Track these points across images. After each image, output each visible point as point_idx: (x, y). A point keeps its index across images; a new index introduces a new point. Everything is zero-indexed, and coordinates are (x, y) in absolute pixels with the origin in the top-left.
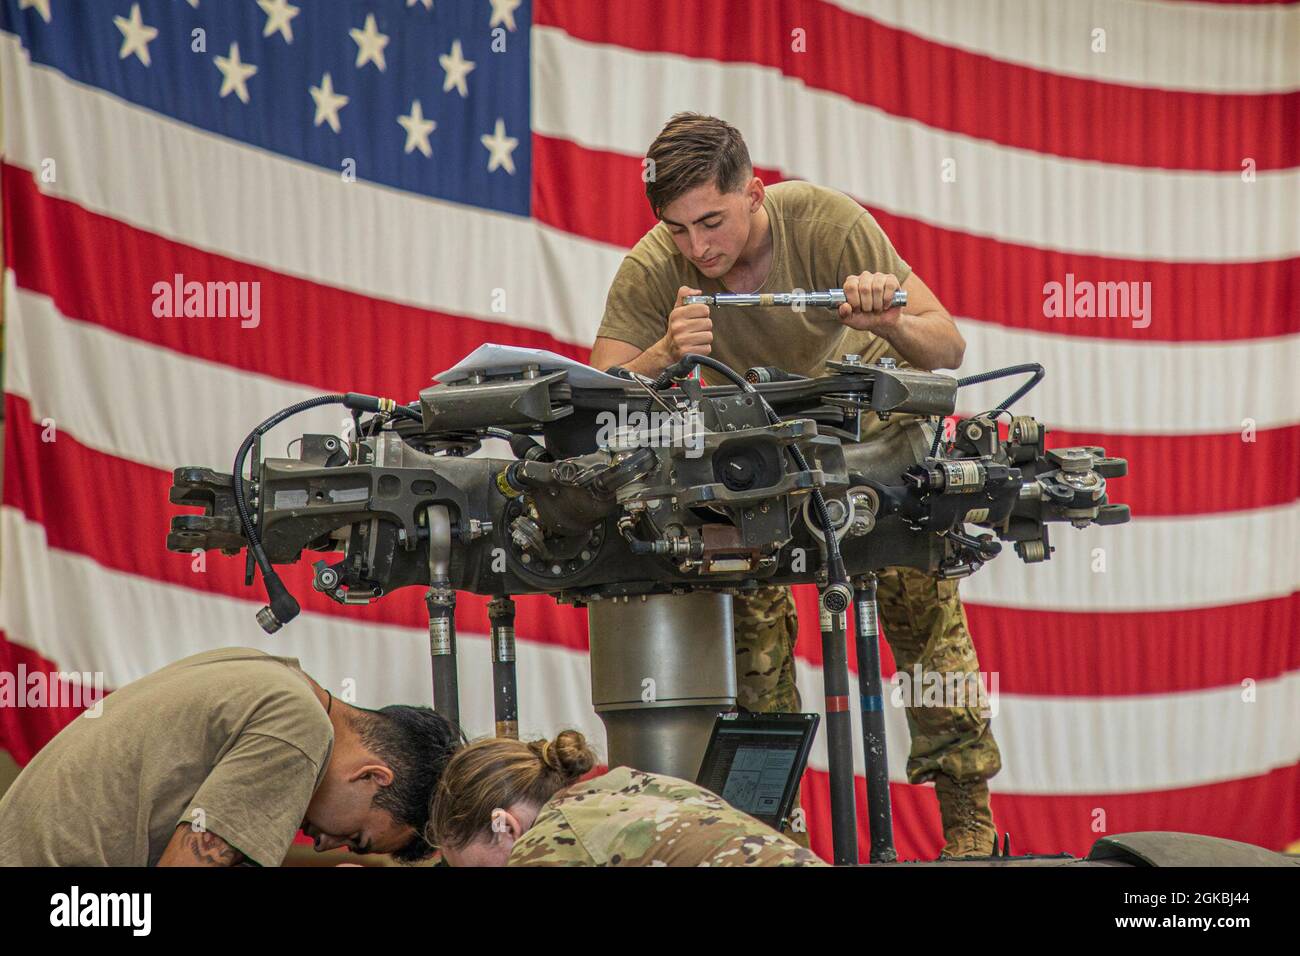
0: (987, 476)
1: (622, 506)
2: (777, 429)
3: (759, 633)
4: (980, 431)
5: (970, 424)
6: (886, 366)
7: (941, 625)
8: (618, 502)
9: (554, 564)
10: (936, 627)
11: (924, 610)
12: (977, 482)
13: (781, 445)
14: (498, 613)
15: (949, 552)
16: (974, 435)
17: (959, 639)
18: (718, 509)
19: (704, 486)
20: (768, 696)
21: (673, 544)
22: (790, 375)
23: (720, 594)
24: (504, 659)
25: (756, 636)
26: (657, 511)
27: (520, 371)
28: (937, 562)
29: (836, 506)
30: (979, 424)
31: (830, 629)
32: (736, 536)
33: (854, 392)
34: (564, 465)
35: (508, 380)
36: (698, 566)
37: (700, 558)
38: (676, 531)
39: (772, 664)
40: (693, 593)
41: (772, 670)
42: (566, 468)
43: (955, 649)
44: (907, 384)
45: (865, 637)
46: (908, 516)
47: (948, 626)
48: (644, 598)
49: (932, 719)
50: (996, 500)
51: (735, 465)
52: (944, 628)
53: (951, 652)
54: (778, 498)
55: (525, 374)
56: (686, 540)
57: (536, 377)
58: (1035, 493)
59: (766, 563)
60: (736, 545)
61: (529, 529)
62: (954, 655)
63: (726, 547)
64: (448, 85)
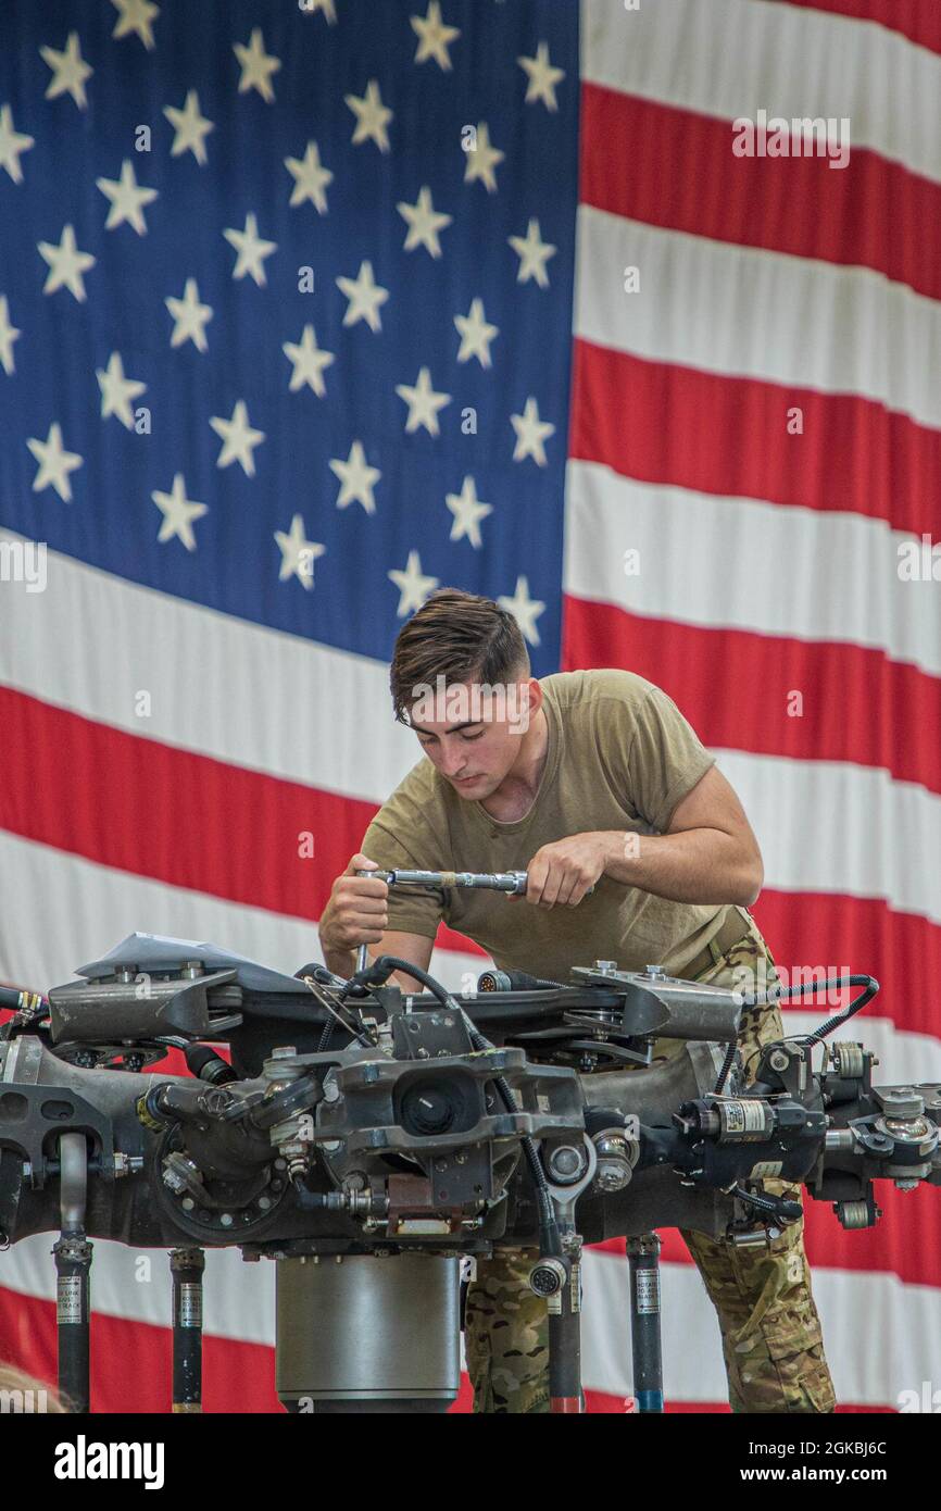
0: (776, 1121)
1: (277, 1149)
2: (473, 1059)
3: (521, 1303)
4: (787, 1060)
5: (775, 1050)
6: (654, 976)
7: (774, 1283)
8: (272, 1145)
9: (223, 1213)
10: (768, 1285)
11: (753, 1264)
12: (763, 1128)
13: (481, 1079)
14: (181, 1266)
15: (739, 1214)
16: (778, 1063)
17: (799, 1302)
18: (409, 1156)
19: (375, 1130)
20: (533, 1383)
21: (349, 1198)
22: (539, 981)
23: (438, 1259)
24: (187, 1324)
25: (517, 1307)
26: (337, 1155)
27: (178, 968)
28: (724, 1226)
29: (569, 1155)
30: (785, 1051)
31: (559, 1311)
32: (429, 1190)
33: (606, 1009)
34: (215, 1092)
35: (162, 980)
36: (384, 1226)
37: (385, 1217)
38: (359, 1181)
39: (538, 1342)
40: (402, 1254)
41: (540, 1349)
42: (217, 1096)
43: (792, 1314)
44: (668, 1001)
45: (642, 1315)
46: (680, 1168)
47: (785, 1285)
48: (339, 1259)
49: (759, 1401)
50: (790, 1151)
51: (424, 1102)
52: (779, 1288)
53: (787, 1318)
54: (479, 1146)
55: (184, 973)
56: (367, 1193)
57: (196, 977)
58: (845, 1143)
59: (471, 1225)
60: (429, 1202)
61: (184, 1169)
62: (791, 1322)
63: (418, 1204)
64: (457, 532)
